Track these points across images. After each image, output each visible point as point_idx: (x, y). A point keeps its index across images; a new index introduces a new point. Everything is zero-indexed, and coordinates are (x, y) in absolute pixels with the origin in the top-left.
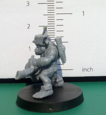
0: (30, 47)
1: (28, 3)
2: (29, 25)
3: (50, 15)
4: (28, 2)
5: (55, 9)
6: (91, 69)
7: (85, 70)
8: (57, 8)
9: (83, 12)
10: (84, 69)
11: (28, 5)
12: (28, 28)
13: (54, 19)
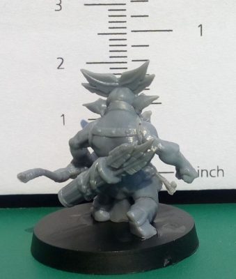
0: (63, 115)
1: (59, 5)
2: (61, 60)
3: (116, 34)
4: (59, 2)
6: (218, 171)
7: (205, 173)
8: (132, 16)
9: (201, 26)
10: (202, 171)
11: (59, 8)
12: (58, 68)
13: (125, 45)
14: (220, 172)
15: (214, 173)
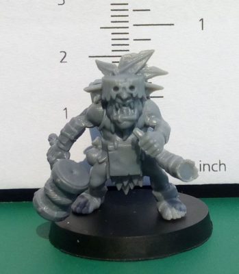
0: (66, 109)
5: (130, 13)
8: (134, 10)
9: (202, 20)
13: (127, 39)
15: (216, 168)
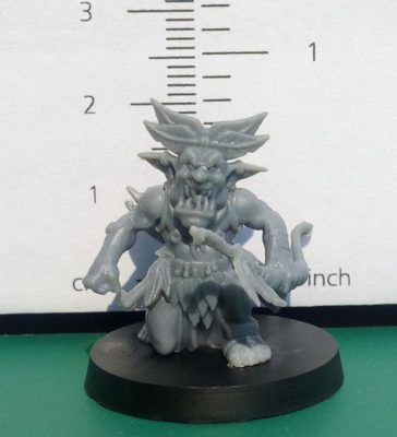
1: (88, 11)
2: (90, 100)
3: (177, 58)
4: (87, 7)
6: (341, 275)
7: (319, 279)
10: (315, 276)
11: (87, 16)
12: (86, 112)
14: (345, 278)
